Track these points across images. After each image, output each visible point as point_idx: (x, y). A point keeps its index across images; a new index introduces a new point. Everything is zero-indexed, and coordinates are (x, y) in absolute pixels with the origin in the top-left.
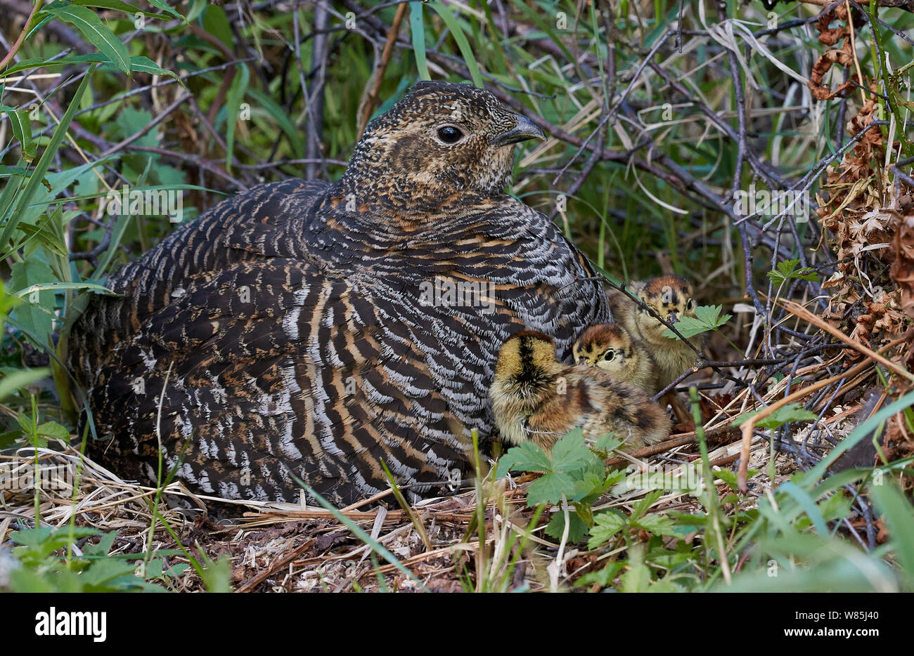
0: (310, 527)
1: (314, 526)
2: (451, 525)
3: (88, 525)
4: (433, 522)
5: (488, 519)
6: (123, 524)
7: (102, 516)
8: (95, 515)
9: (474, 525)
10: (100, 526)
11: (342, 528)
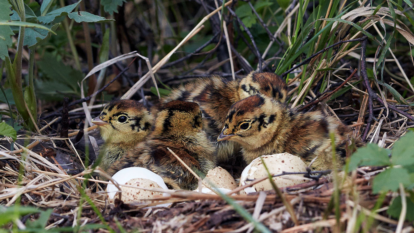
0: (204, 207)
1: (207, 206)
2: (313, 205)
3: (31, 205)
4: (301, 204)
5: (342, 201)
6: (58, 204)
7: (42, 197)
8: (37, 197)
9: (331, 205)
10: (40, 205)
11: (228, 208)
